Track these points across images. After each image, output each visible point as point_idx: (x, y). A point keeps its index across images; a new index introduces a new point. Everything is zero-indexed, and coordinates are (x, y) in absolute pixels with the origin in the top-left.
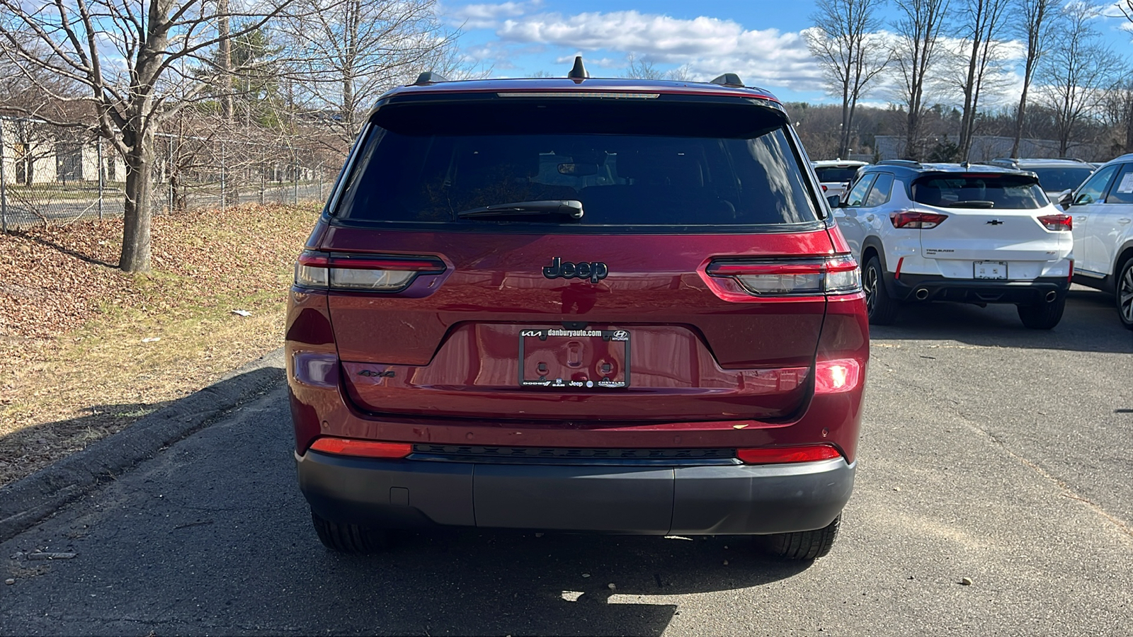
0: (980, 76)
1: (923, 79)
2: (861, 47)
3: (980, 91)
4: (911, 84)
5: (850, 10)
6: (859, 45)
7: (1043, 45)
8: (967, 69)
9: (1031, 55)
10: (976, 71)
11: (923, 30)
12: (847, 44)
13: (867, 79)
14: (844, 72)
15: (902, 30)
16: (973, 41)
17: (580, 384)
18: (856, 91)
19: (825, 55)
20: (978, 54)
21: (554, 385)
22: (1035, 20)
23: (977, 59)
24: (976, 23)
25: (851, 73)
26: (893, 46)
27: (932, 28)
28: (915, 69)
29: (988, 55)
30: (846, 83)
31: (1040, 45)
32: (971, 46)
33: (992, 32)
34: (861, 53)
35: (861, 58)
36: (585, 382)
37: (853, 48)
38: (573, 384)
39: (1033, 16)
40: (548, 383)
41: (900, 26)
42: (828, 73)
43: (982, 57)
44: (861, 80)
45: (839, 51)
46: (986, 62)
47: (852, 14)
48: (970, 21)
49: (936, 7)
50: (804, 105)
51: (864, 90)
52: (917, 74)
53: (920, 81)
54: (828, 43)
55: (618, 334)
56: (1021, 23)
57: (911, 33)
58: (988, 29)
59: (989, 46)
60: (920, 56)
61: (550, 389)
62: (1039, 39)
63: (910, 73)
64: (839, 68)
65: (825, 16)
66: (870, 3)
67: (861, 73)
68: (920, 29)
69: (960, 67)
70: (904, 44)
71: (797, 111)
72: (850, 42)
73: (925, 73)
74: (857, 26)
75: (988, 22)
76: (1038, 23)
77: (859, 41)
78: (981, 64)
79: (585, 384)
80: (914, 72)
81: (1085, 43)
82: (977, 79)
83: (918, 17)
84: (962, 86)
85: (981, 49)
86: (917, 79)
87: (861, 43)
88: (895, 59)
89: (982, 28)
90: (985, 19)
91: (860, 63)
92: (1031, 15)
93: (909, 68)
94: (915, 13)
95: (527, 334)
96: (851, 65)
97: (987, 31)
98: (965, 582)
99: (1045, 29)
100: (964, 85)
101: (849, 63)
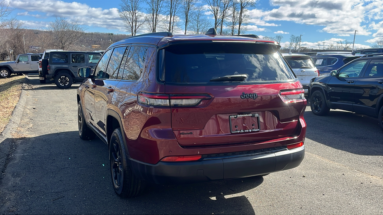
0: (172, 27)
1: (156, 27)
2: (136, 16)
3: (173, 32)
4: (152, 29)
5: (132, 3)
6: (135, 15)
7: (190, 19)
8: (169, 25)
9: (187, 21)
10: (172, 25)
11: (155, 11)
12: (132, 15)
13: (139, 27)
14: (131, 24)
15: (148, 11)
16: (170, 16)
17: (248, 131)
18: (135, 31)
19: (125, 18)
20: (171, 20)
21: (241, 132)
22: (187, 10)
23: (171, 22)
24: (170, 10)
25: (133, 24)
26: (146, 16)
27: (158, 11)
28: (153, 24)
29: (174, 20)
30: (132, 27)
31: (189, 18)
32: (170, 17)
33: (175, 14)
34: (136, 18)
35: (136, 20)
36: (249, 130)
37: (134, 16)
38: (246, 131)
39: (187, 9)
40: (239, 131)
41: (148, 10)
42: (126, 24)
43: (173, 21)
44: (137, 27)
45: (129, 16)
46: (174, 23)
47: (133, 5)
48: (168, 9)
49: (159, 5)
50: (112, 34)
51: (138, 30)
52: (154, 26)
53: (155, 28)
54: (126, 14)
55: (256, 115)
56: (183, 11)
57: (151, 12)
58: (174, 12)
59: (174, 18)
60: (154, 20)
61: (240, 133)
62: (188, 16)
63: (152, 25)
64: (129, 23)
65: (124, 5)
66: (139, 2)
67: (137, 25)
68: (154, 11)
69: (167, 24)
70: (150, 16)
71: (110, 36)
72: (132, 14)
73: (156, 25)
74: (134, 9)
75: (174, 11)
76: (188, 11)
77: (135, 14)
78: (172, 23)
79: (249, 131)
80: (153, 25)
81: (201, 18)
82: (172, 28)
83: (153, 7)
84: (167, 30)
85: (172, 18)
86: (154, 27)
87: (136, 14)
88: (147, 20)
89: (172, 12)
90: (173, 9)
91: (136, 21)
92: (186, 9)
93: (152, 23)
94: (152, 6)
95: (232, 117)
96: (133, 22)
97: (174, 13)
98: (304, 176)
99: (190, 13)
100: (168, 30)
101: (133, 21)
